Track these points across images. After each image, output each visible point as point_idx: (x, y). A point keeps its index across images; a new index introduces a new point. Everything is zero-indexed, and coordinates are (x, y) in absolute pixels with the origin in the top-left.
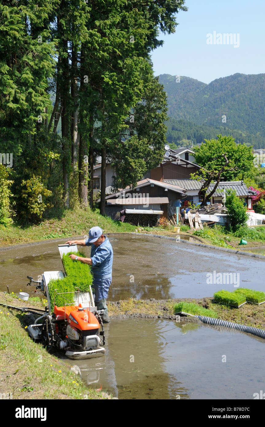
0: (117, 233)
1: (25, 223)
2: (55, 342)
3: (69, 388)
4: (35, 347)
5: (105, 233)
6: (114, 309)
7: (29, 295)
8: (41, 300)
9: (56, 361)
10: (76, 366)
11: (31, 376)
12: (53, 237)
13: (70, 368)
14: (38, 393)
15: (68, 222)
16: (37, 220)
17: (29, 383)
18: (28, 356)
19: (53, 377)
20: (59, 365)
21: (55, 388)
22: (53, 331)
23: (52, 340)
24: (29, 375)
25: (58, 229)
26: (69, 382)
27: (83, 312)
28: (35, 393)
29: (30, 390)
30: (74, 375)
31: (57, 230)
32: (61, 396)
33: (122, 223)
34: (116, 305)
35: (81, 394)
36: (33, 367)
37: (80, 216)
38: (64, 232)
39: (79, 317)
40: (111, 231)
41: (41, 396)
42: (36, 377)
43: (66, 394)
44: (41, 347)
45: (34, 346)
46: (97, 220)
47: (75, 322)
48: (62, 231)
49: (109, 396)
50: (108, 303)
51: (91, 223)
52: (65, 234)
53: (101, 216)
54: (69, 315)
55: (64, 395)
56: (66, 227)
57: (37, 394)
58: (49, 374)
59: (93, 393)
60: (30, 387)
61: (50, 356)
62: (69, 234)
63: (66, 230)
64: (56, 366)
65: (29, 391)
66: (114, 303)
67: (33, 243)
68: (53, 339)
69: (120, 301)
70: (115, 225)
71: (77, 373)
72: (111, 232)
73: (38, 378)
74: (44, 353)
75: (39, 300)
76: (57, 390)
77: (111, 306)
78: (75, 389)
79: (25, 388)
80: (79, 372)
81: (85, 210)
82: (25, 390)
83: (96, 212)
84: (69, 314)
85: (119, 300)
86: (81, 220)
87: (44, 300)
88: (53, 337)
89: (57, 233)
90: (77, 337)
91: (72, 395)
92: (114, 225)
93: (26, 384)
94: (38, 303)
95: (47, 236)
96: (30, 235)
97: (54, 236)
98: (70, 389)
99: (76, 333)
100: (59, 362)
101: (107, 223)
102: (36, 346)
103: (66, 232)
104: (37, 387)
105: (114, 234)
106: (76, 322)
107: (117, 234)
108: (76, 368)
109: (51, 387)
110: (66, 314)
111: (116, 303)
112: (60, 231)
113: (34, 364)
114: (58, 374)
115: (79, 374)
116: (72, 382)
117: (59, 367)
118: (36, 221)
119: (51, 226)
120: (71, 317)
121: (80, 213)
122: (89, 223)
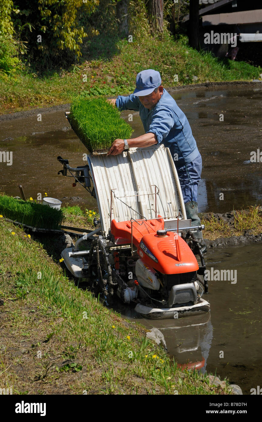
0: (223, 81)
1: (45, 67)
2: (115, 288)
3: (147, 367)
4: (79, 295)
5: (200, 83)
6: (222, 227)
7: (60, 202)
8: (84, 213)
9: (118, 321)
10: (156, 329)
11: (77, 346)
12: (100, 94)
13: (145, 334)
14: (91, 375)
15: (127, 64)
16: (68, 61)
17: (73, 357)
18: (68, 310)
19: (116, 347)
20: (124, 328)
21: (122, 366)
22: (109, 267)
23: (108, 283)
24: (73, 342)
25: (109, 78)
26: (146, 356)
27: (167, 236)
28: (85, 374)
29: (76, 369)
30: (154, 345)
31: (106, 80)
32: (133, 381)
33: (233, 63)
34: (225, 220)
35: (169, 378)
36: (79, 330)
37: (150, 50)
38: (119, 83)
39: (159, 248)
40: (211, 79)
41: (97, 379)
42: (86, 346)
43: (143, 378)
44: (90, 296)
45: (78, 292)
46: (183, 57)
47: (152, 257)
48: (117, 82)
49: (223, 382)
50: (209, 217)
51: (172, 64)
52: (122, 87)
53: (191, 49)
54: (139, 241)
55: (138, 378)
56: (123, 73)
57: (89, 376)
58: (109, 342)
59: (191, 376)
60: (75, 365)
61: (107, 311)
62: (130, 88)
63: (125, 79)
64: (120, 329)
65: (75, 372)
66: (221, 215)
67: (61, 106)
68: (112, 282)
69: (233, 212)
70: (219, 68)
71: (158, 341)
72: (212, 81)
73: (90, 349)
74: (96, 306)
75: (81, 212)
76: (125, 370)
77: (215, 221)
78: (158, 368)
79: (68, 365)
80: (161, 341)
81: (160, 38)
82: (67, 369)
83: (180, 42)
84: (139, 239)
85: (232, 210)
86: (151, 60)
87: (90, 211)
88: (111, 278)
89: (106, 86)
90: (155, 284)
91: (153, 380)
92: (217, 66)
93: (68, 358)
94: (79, 217)
95: (88, 92)
96: (57, 90)
97: (101, 91)
98: (149, 368)
99: (154, 278)
100: (124, 322)
101: (203, 64)
102: (81, 293)
103: (124, 84)
104: (89, 364)
105: (218, 84)
106: (154, 259)
107: (224, 84)
108: (155, 332)
109: (114, 364)
110: (134, 238)
111: (226, 215)
112: (113, 81)
113: (80, 325)
114: (124, 343)
115: (161, 344)
116: (151, 356)
117: (125, 331)
118: (65, 62)
119: (95, 71)
120: (142, 246)
121: (149, 44)
122: (169, 63)
